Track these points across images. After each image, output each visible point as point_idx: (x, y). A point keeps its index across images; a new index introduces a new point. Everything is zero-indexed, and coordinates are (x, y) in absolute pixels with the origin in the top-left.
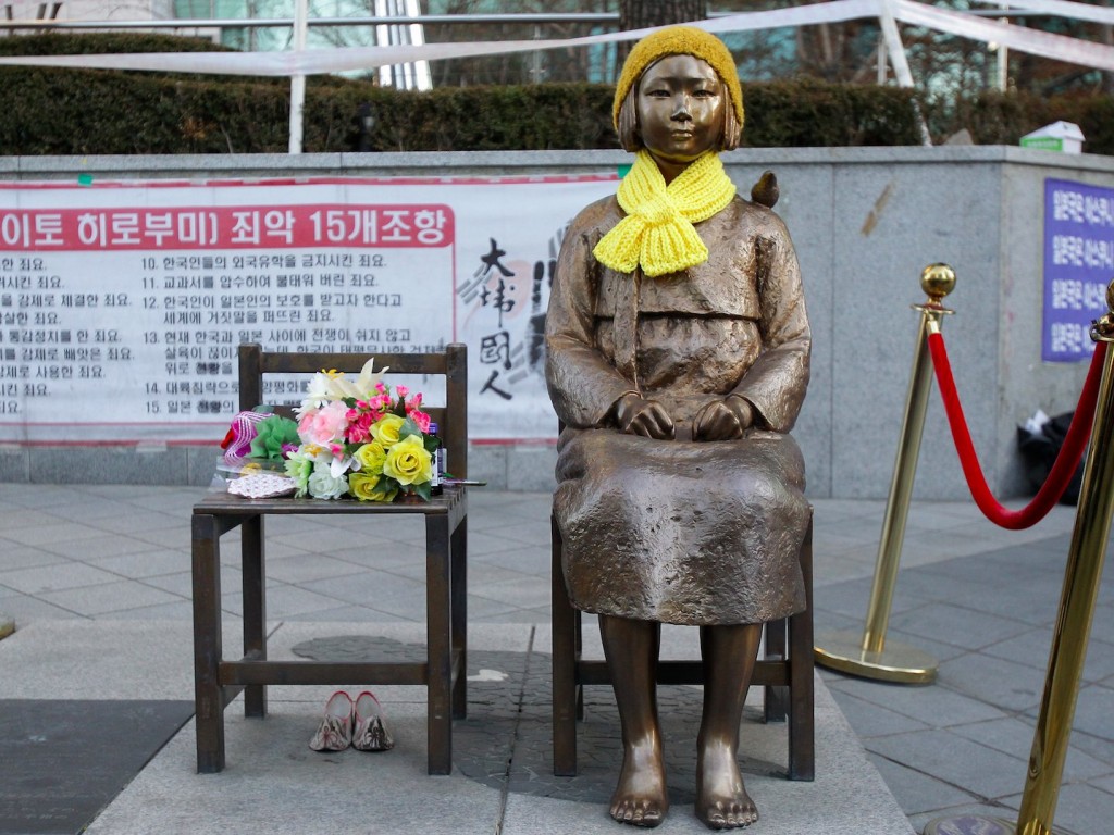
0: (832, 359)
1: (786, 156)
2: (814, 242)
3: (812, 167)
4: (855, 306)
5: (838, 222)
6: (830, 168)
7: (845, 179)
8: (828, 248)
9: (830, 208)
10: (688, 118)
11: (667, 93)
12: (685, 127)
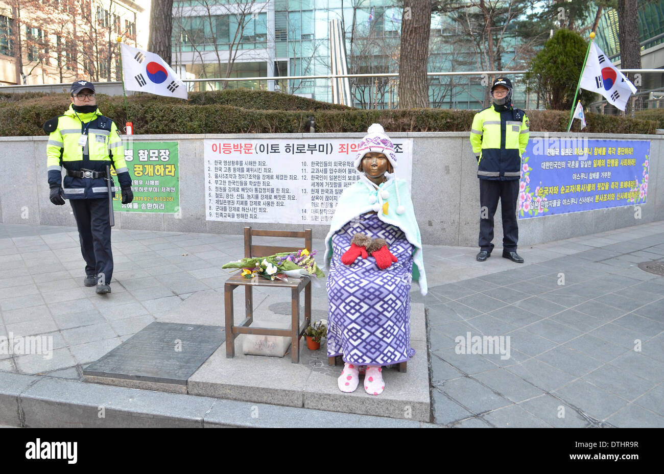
0: (460, 201)
2: (455, 163)
3: (455, 138)
5: (463, 156)
6: (461, 138)
7: (466, 142)
8: (460, 165)
9: (461, 152)
10: (377, 166)
11: (370, 158)
12: (376, 168)
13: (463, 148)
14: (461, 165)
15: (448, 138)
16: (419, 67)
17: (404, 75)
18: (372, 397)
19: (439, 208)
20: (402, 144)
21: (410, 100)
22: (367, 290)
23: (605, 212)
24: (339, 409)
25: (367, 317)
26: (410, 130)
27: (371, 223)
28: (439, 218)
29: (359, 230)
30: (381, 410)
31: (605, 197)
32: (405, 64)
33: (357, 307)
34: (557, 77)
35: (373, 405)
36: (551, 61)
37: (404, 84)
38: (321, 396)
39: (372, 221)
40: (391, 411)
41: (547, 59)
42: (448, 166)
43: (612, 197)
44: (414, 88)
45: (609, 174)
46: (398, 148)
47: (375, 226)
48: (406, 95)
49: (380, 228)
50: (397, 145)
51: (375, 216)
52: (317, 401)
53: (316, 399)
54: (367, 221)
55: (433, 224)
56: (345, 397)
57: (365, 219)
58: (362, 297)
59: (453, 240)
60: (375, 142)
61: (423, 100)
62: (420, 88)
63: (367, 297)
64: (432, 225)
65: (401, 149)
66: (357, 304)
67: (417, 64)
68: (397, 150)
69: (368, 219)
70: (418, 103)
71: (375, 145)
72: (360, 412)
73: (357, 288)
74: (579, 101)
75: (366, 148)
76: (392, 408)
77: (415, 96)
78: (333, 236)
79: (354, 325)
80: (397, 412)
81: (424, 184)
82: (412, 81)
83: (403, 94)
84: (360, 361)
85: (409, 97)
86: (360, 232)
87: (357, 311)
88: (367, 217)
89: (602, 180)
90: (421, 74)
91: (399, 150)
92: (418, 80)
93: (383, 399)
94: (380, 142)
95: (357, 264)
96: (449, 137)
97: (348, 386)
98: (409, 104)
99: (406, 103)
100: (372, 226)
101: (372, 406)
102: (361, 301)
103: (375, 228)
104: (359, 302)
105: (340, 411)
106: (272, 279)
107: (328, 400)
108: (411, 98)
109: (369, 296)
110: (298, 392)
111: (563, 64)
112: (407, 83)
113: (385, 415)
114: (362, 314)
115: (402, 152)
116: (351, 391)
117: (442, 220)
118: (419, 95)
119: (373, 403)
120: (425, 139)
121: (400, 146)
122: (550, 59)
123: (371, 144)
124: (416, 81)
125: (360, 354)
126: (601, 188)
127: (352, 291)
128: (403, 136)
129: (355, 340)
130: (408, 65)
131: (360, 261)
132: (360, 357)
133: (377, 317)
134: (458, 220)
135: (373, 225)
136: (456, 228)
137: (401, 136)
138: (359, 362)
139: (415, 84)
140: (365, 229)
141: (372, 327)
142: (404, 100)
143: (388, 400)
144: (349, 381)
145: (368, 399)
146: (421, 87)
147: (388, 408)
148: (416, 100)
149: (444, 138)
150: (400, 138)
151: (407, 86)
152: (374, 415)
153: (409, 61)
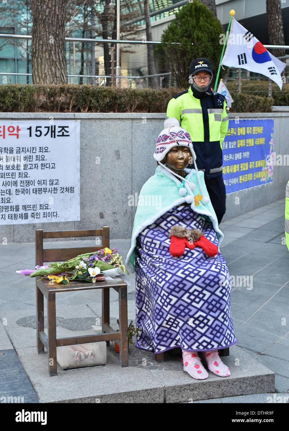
1: (116, 116)
2: (126, 147)
3: (124, 120)
4: (139, 169)
5: (133, 139)
6: (130, 120)
7: (136, 124)
8: (130, 149)
9: (131, 135)
10: (183, 159)
11: (176, 151)
12: (182, 161)
13: (133, 131)
14: (132, 149)
15: (117, 120)
16: (59, 35)
17: (41, 42)
18: (227, 378)
19: (111, 198)
20: (68, 127)
21: (48, 72)
22: (207, 278)
23: (246, 193)
24: (198, 397)
25: (210, 303)
26: (68, 109)
27: (184, 215)
28: (111, 209)
29: (173, 222)
30: (235, 389)
31: (246, 178)
32: (42, 30)
33: (201, 296)
34: (193, 53)
35: (228, 386)
36: (186, 34)
37: (40, 52)
38: (181, 388)
39: (184, 212)
40: (244, 388)
41: (181, 32)
42: (118, 151)
43: (250, 177)
44: (54, 58)
45: (248, 153)
46: (63, 131)
47: (188, 217)
48: (43, 66)
49: (192, 219)
50: (63, 128)
51: (187, 208)
52: (178, 394)
53: (177, 392)
54: (180, 213)
55: (105, 216)
56: (203, 384)
57: (178, 212)
58: (204, 285)
59: (126, 233)
60: (181, 136)
61: (63, 73)
62: (59, 59)
63: (208, 285)
64: (103, 218)
65: (67, 132)
66: (200, 292)
67: (56, 31)
68: (63, 133)
69: (181, 211)
70: (58, 76)
71: (181, 139)
72: (217, 396)
73: (197, 277)
74: (221, 79)
75: (171, 142)
76: (245, 385)
77: (55, 68)
78: (143, 231)
79: (200, 313)
80: (248, 388)
81: (94, 172)
82: (51, 51)
83: (40, 65)
84: (210, 347)
85: (48, 69)
86: (175, 224)
87: (201, 299)
88: (180, 209)
89: (243, 160)
90: (61, 43)
91: (65, 133)
92: (57, 50)
93: (237, 378)
94: (185, 136)
95: (185, 255)
96: (119, 119)
97: (201, 374)
98: (48, 77)
99: (44, 75)
100: (185, 218)
101: (228, 388)
102: (204, 289)
103: (188, 220)
104: (202, 291)
105: (199, 399)
106: (94, 281)
107: (189, 391)
108: (50, 70)
109: (210, 283)
110: (160, 388)
111: (198, 39)
112: (46, 51)
113: (239, 394)
114: (206, 301)
115: (68, 136)
116: (207, 377)
117: (114, 211)
118: (59, 67)
119: (228, 385)
120: (93, 121)
121: (66, 129)
122: (184, 33)
123: (178, 138)
124: (55, 50)
125: (209, 340)
126: (243, 169)
127: (194, 280)
128: (70, 117)
129: (202, 328)
130: (46, 31)
131: (188, 252)
132: (209, 343)
133: (218, 302)
134: (131, 209)
135: (186, 216)
136: (129, 218)
137: (68, 117)
138: (208, 349)
139: (55, 53)
140: (178, 222)
141: (215, 312)
142: (41, 71)
143: (241, 378)
144: (198, 370)
145: (224, 381)
146: (61, 58)
147: (241, 387)
148: (56, 72)
149: (114, 120)
150: (66, 119)
151: (44, 55)
152: (229, 396)
153: (47, 27)
